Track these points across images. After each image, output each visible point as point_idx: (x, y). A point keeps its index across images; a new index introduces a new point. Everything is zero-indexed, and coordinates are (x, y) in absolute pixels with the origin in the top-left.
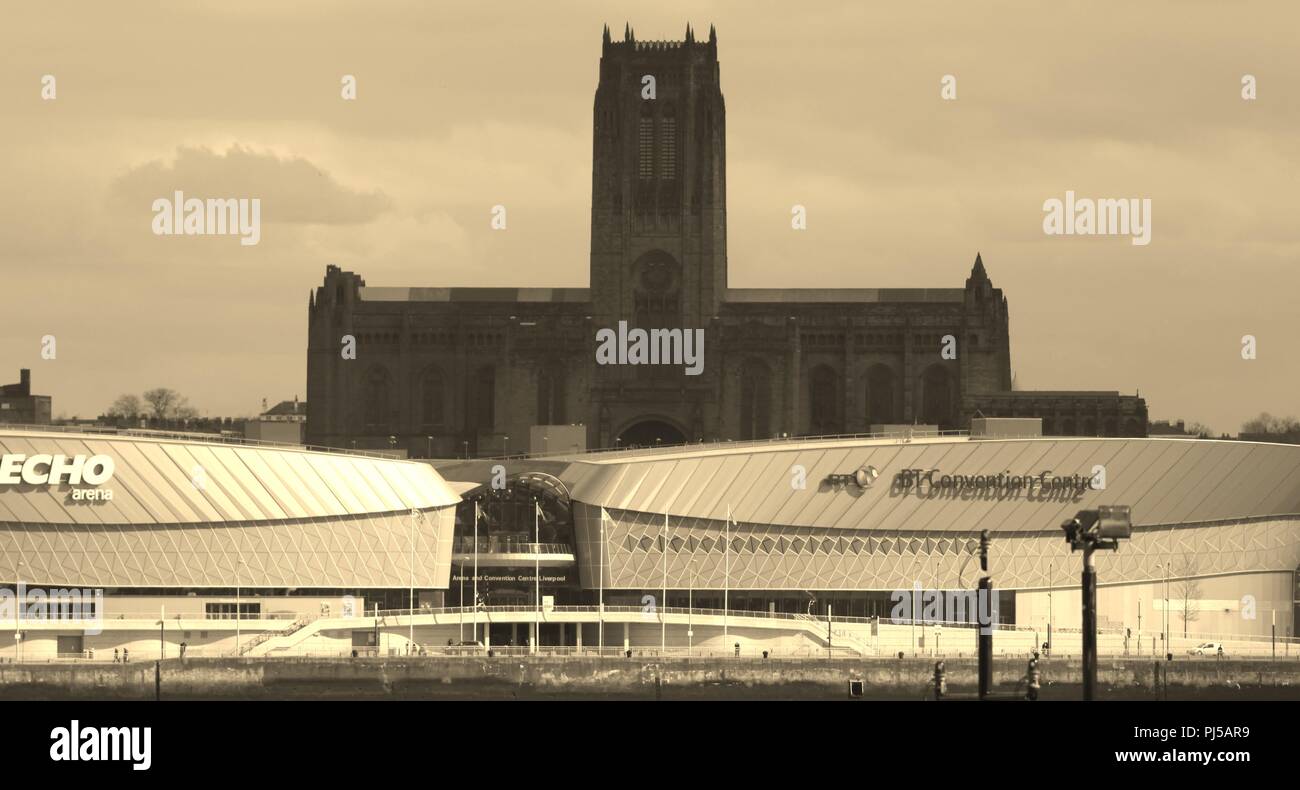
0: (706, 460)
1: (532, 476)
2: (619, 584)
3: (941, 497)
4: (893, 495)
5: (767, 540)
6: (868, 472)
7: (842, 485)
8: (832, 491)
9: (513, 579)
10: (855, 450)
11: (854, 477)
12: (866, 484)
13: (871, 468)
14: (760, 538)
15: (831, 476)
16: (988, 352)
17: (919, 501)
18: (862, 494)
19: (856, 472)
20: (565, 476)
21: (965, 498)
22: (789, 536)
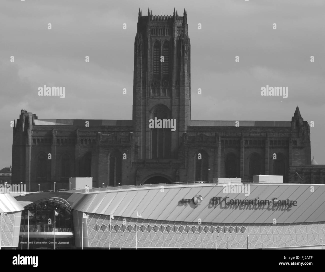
0: (129, 192)
1: (54, 199)
2: (92, 245)
3: (230, 209)
4: (210, 207)
5: (155, 226)
6: (199, 198)
7: (188, 203)
8: (184, 206)
9: (46, 243)
10: (193, 188)
11: (193, 200)
12: (198, 203)
13: (200, 196)
14: (152, 225)
15: (183, 199)
16: (301, 148)
17: (222, 210)
18: (196, 207)
19: (194, 198)
20: (70, 199)
21: (240, 209)
22: (165, 225)
